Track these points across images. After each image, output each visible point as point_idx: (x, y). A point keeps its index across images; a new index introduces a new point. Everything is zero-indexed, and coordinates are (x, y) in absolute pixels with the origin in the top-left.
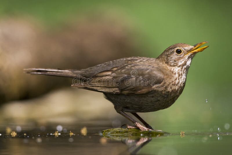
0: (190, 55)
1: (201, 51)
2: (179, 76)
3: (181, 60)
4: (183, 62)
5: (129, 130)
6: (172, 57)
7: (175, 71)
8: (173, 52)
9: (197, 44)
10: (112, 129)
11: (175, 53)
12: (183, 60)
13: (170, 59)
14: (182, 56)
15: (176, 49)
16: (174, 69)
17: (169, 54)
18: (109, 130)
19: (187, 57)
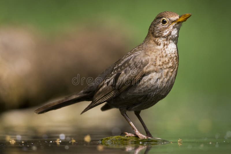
0: (175, 25)
1: (185, 21)
2: (164, 46)
3: (166, 31)
4: (168, 32)
5: (128, 138)
6: (157, 28)
7: (159, 42)
8: (159, 22)
9: (182, 15)
10: (112, 137)
11: (161, 23)
12: (168, 31)
13: (156, 29)
14: (166, 26)
15: (162, 19)
16: (158, 40)
17: (156, 24)
18: (108, 138)
19: (171, 27)
